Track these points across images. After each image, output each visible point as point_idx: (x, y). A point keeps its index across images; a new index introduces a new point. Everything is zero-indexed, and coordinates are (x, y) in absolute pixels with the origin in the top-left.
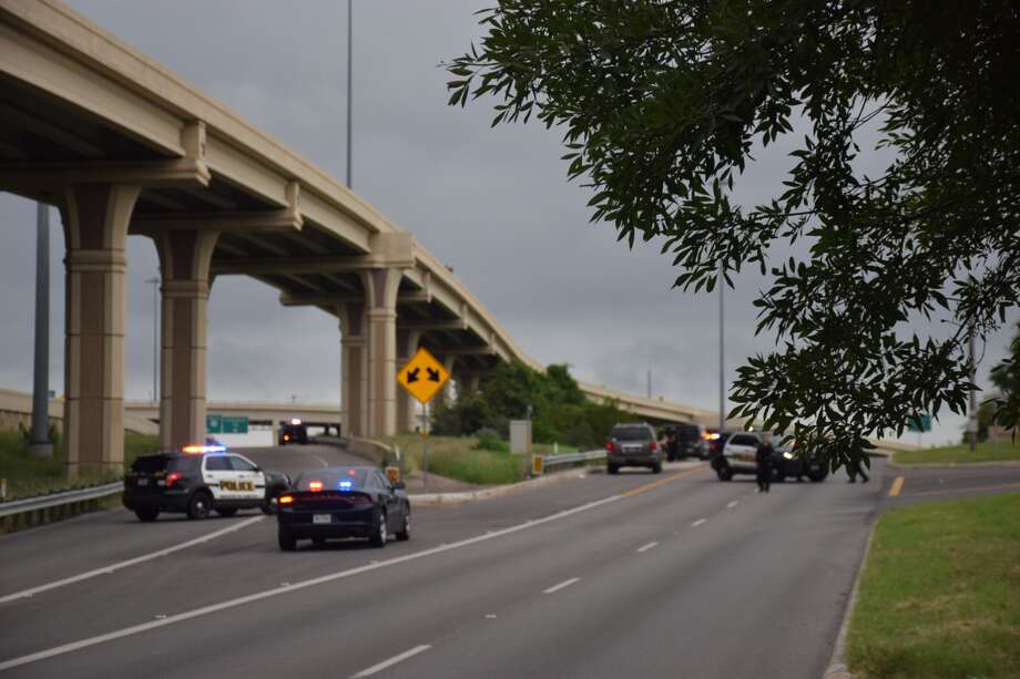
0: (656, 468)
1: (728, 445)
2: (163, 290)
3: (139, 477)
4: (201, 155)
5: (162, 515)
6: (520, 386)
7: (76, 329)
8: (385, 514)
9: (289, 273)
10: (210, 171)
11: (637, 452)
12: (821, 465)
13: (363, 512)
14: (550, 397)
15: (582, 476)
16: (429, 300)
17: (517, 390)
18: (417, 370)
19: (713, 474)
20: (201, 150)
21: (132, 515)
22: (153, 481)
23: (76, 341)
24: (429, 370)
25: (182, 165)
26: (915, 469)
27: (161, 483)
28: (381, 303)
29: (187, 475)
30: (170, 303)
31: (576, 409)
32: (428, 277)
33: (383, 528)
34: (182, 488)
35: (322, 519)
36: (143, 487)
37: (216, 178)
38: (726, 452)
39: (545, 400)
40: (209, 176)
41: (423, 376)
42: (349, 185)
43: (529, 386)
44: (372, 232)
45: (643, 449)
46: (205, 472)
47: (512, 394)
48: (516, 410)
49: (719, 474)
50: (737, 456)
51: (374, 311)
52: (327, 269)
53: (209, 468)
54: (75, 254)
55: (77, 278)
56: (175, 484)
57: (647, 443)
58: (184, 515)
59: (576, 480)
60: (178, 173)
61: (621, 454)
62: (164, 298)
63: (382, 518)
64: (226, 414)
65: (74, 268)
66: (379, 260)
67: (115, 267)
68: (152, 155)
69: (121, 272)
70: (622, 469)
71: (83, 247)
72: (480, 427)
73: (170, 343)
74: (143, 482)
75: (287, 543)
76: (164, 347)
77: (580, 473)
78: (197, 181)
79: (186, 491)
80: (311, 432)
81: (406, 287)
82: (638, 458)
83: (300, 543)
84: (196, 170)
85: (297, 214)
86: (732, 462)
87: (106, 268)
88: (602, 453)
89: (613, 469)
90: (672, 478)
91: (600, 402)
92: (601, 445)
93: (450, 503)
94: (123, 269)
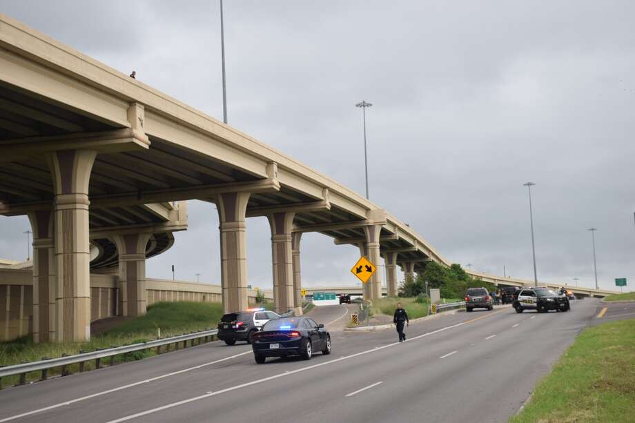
0: (489, 308)
1: (519, 296)
2: (272, 239)
3: (224, 324)
4: (275, 177)
5: (237, 342)
6: (438, 274)
7: (225, 258)
8: (311, 342)
9: (335, 230)
10: (280, 184)
11: (480, 301)
12: (565, 304)
13: (295, 342)
14: (451, 277)
15: (453, 313)
16: (398, 238)
17: (436, 276)
18: (361, 267)
19: (514, 310)
20: (275, 175)
21: (223, 343)
22: (230, 326)
23: (225, 263)
24: (367, 266)
25: (267, 182)
26: (613, 303)
27: (234, 327)
28: (372, 241)
29: (246, 322)
30: (275, 244)
31: (463, 283)
32: (397, 229)
33: (309, 349)
34: (244, 329)
35: (274, 346)
36: (226, 329)
37: (283, 187)
38: (519, 299)
39: (449, 279)
40: (280, 187)
41: (364, 269)
42: (367, 198)
43: (442, 274)
44: (367, 210)
45: (482, 299)
46: (255, 321)
47: (434, 278)
48: (436, 284)
49: (517, 310)
50: (524, 301)
51: (370, 244)
52: (350, 227)
53: (257, 318)
54: (223, 224)
55: (224, 234)
56: (240, 328)
57: (484, 296)
58: (246, 342)
59: (450, 316)
60: (264, 186)
61: (473, 302)
62: (273, 243)
63: (308, 344)
64: (326, 292)
65: (223, 230)
66: (371, 222)
67: (240, 229)
68: (254, 178)
69: (243, 231)
70: (474, 309)
71: (227, 221)
72: (420, 292)
73: (276, 262)
74: (226, 327)
75: (260, 359)
76: (274, 264)
77: (453, 312)
78: (273, 188)
79: (245, 330)
80: (352, 298)
81: (384, 233)
82: (481, 304)
83: (267, 359)
84: (273, 184)
85: (328, 203)
86: (522, 304)
87: (237, 229)
88: (463, 303)
89: (469, 309)
90: (497, 312)
91: (474, 278)
92: (463, 299)
93: (380, 330)
94: (245, 229)
